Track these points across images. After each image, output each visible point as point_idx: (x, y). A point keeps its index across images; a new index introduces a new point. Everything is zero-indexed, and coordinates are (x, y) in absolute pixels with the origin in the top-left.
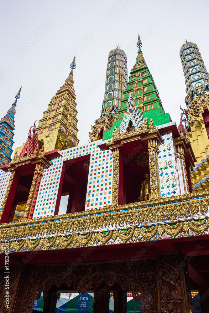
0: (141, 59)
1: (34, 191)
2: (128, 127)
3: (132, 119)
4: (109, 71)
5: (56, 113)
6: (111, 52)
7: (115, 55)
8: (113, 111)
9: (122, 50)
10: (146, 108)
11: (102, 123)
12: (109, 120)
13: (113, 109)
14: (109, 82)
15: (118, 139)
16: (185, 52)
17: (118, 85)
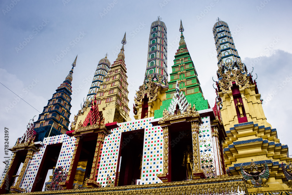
0: (183, 44)
1: (97, 156)
2: (176, 110)
3: (179, 103)
4: (151, 41)
5: (112, 86)
6: (153, 24)
7: (157, 26)
8: (155, 78)
9: (163, 22)
10: (189, 92)
11: (146, 89)
12: (151, 87)
13: (155, 77)
14: (151, 51)
15: (168, 120)
16: (217, 30)
17: (160, 55)
